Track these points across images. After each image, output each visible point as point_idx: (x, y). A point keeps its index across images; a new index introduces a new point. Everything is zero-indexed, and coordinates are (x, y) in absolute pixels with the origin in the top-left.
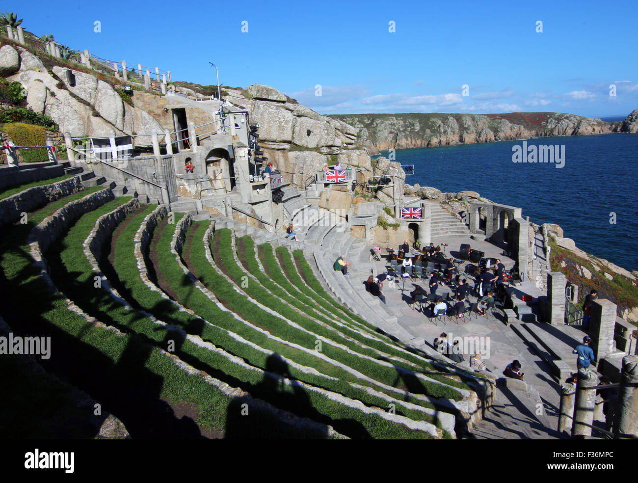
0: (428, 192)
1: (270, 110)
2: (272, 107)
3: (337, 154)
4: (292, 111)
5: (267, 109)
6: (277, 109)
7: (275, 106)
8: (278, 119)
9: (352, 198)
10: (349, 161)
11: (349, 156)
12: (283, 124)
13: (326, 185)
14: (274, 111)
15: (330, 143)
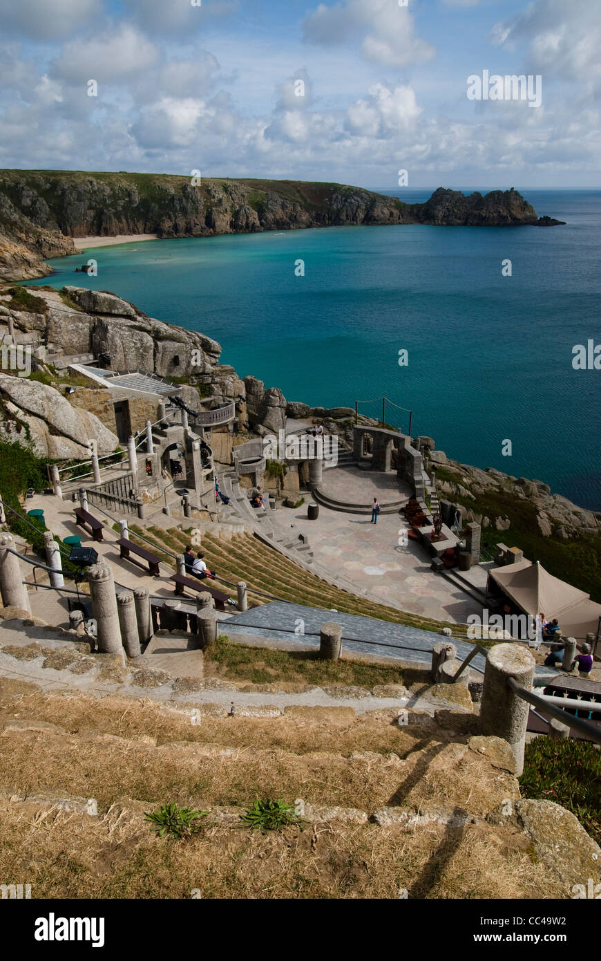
0: (295, 409)
1: (122, 333)
2: (124, 328)
3: (210, 384)
4: (149, 332)
5: (117, 332)
6: (130, 331)
7: (127, 326)
8: (133, 345)
9: (233, 439)
10: (223, 391)
11: (222, 385)
12: (141, 351)
13: (207, 429)
14: (127, 333)
15: (201, 371)
